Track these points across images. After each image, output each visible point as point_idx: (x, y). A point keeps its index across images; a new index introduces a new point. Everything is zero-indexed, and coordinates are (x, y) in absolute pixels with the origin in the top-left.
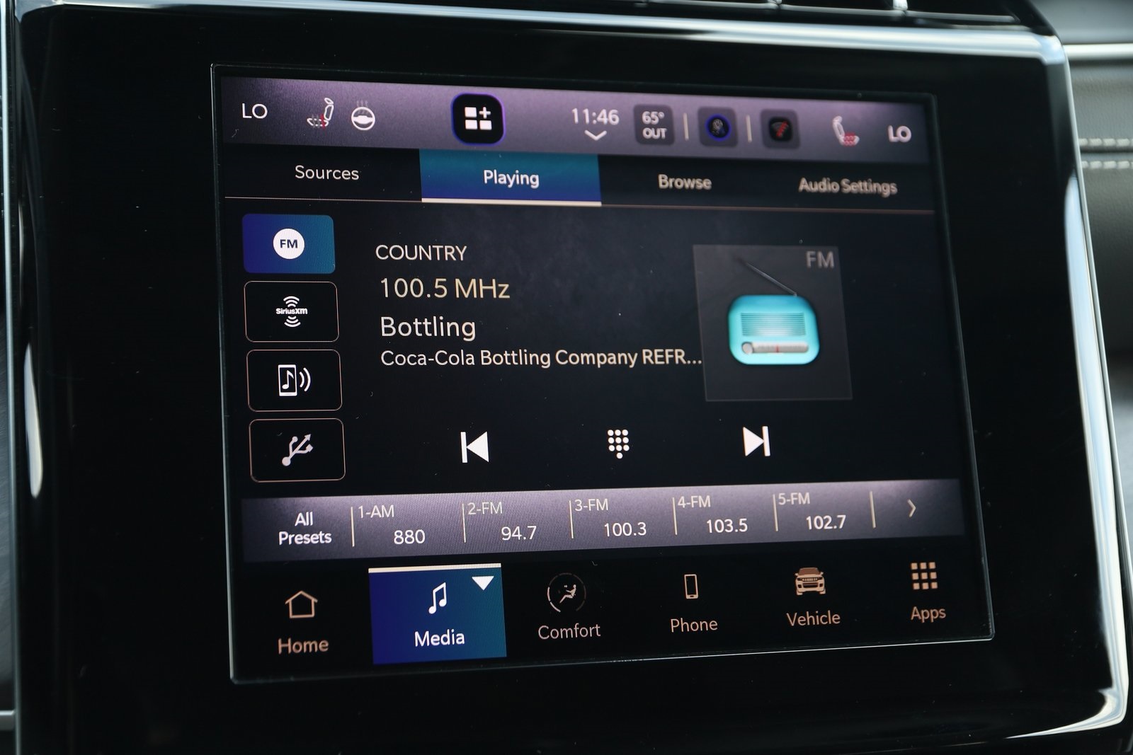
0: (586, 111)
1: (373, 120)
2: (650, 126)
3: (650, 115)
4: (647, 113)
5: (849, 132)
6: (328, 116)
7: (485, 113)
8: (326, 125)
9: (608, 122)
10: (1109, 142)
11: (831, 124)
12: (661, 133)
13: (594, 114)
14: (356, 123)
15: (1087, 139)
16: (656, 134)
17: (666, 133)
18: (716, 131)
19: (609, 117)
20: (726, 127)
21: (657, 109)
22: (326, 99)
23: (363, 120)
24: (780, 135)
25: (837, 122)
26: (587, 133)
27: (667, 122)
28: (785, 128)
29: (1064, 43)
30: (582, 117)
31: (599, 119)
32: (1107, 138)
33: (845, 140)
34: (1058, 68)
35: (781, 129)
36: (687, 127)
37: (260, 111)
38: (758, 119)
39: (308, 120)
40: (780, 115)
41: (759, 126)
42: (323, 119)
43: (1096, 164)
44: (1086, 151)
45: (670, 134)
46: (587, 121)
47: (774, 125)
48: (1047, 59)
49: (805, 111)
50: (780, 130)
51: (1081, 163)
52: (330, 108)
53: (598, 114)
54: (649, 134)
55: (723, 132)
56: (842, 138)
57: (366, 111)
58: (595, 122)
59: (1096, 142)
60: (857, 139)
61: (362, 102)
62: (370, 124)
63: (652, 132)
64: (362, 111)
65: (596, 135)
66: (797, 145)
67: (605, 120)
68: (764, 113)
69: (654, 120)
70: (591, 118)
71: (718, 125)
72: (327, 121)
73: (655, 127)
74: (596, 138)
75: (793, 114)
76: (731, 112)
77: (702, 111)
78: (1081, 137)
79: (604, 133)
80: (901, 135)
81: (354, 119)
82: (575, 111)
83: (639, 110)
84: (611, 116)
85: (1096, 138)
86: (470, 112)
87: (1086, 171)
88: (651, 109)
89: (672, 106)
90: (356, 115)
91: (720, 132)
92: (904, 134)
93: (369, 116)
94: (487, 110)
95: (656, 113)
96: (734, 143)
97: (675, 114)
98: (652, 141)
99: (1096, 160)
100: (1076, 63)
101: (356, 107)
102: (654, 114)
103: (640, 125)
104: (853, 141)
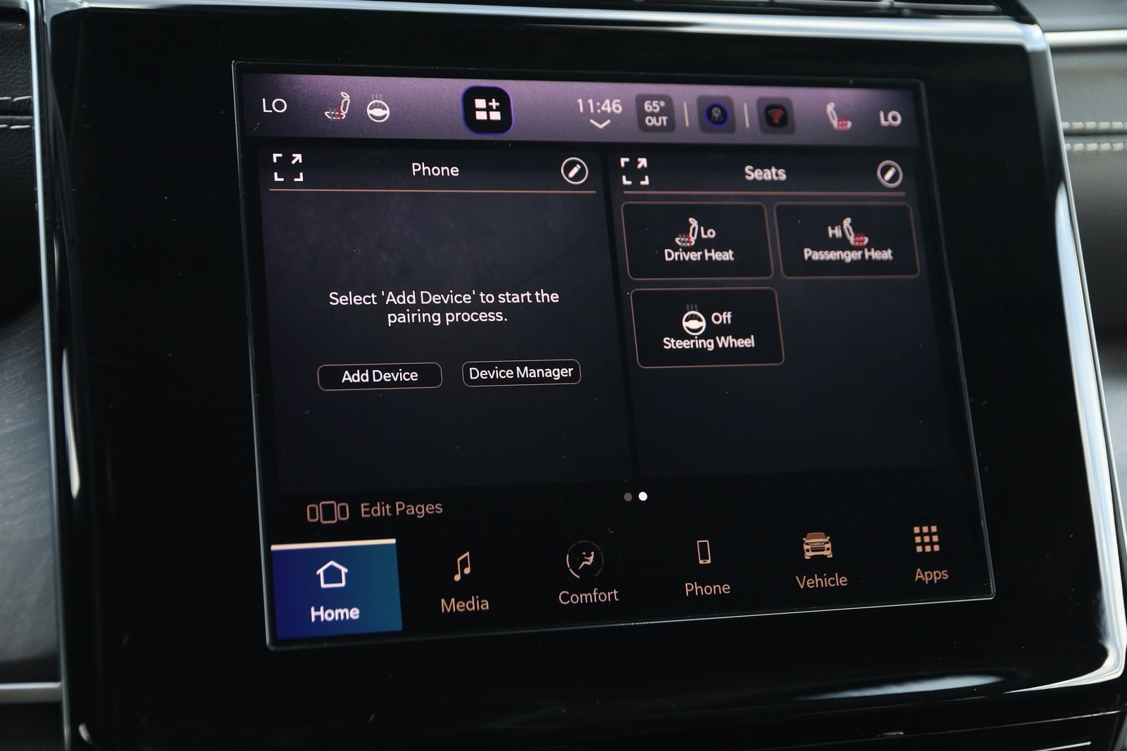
0: (591, 101)
1: (388, 112)
2: (652, 114)
3: (651, 105)
4: (649, 102)
5: (842, 118)
6: (344, 110)
7: (494, 104)
8: (343, 118)
9: (612, 111)
10: (1091, 125)
11: (825, 110)
12: (662, 121)
13: (598, 104)
14: (371, 115)
15: (1070, 123)
16: (658, 122)
17: (667, 121)
18: (715, 118)
19: (613, 106)
20: (724, 114)
21: (659, 98)
22: (342, 93)
23: (378, 112)
24: (777, 121)
25: (830, 108)
26: (592, 121)
27: (668, 110)
28: (780, 114)
29: (1045, 31)
30: (586, 106)
31: (603, 108)
32: (1089, 121)
33: (838, 125)
34: (1041, 55)
35: (777, 115)
36: (687, 114)
37: (280, 106)
38: (754, 105)
39: (326, 113)
40: (775, 103)
41: (755, 112)
42: (341, 112)
43: (1079, 146)
44: (1068, 134)
45: (671, 122)
46: (592, 110)
47: (770, 112)
48: (1030, 47)
49: (800, 98)
50: (775, 116)
51: (1065, 146)
52: (347, 101)
53: (602, 104)
54: (651, 121)
55: (722, 119)
56: (835, 123)
57: (381, 104)
58: (599, 111)
59: (1078, 125)
60: (849, 124)
61: (377, 96)
62: (385, 116)
63: (654, 120)
64: (376, 104)
65: (601, 124)
66: (792, 130)
67: (609, 110)
68: (760, 101)
69: (656, 108)
70: (596, 108)
71: (716, 113)
72: (344, 114)
73: (657, 115)
74: (601, 126)
75: (788, 101)
76: (728, 100)
77: (701, 100)
78: (1063, 120)
79: (608, 122)
80: (892, 119)
81: (369, 112)
82: (580, 101)
83: (641, 100)
84: (614, 106)
85: (1078, 121)
86: (480, 103)
87: (1070, 153)
88: (652, 98)
89: (672, 95)
90: (372, 108)
91: (719, 118)
92: (894, 118)
93: (384, 108)
94: (496, 102)
95: (657, 102)
96: (732, 129)
97: (675, 103)
98: (654, 128)
99: (1079, 143)
100: (1057, 50)
101: (371, 101)
102: (655, 103)
103: (642, 114)
104: (846, 125)
